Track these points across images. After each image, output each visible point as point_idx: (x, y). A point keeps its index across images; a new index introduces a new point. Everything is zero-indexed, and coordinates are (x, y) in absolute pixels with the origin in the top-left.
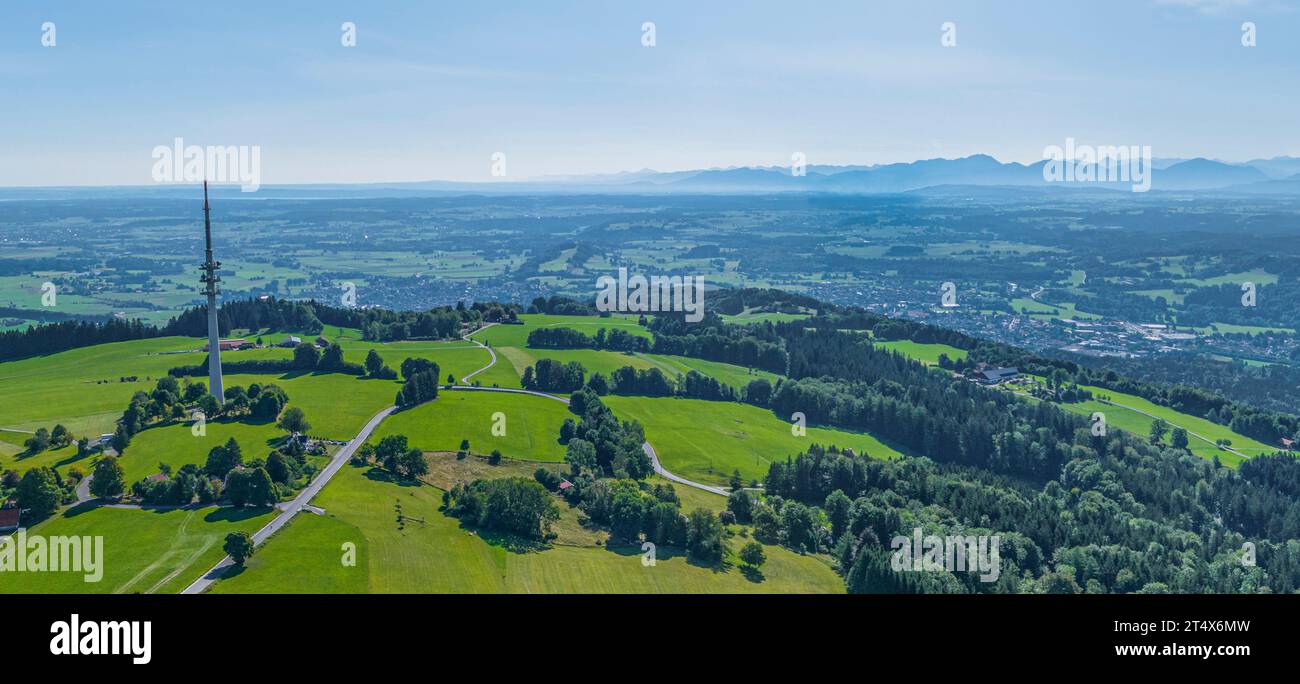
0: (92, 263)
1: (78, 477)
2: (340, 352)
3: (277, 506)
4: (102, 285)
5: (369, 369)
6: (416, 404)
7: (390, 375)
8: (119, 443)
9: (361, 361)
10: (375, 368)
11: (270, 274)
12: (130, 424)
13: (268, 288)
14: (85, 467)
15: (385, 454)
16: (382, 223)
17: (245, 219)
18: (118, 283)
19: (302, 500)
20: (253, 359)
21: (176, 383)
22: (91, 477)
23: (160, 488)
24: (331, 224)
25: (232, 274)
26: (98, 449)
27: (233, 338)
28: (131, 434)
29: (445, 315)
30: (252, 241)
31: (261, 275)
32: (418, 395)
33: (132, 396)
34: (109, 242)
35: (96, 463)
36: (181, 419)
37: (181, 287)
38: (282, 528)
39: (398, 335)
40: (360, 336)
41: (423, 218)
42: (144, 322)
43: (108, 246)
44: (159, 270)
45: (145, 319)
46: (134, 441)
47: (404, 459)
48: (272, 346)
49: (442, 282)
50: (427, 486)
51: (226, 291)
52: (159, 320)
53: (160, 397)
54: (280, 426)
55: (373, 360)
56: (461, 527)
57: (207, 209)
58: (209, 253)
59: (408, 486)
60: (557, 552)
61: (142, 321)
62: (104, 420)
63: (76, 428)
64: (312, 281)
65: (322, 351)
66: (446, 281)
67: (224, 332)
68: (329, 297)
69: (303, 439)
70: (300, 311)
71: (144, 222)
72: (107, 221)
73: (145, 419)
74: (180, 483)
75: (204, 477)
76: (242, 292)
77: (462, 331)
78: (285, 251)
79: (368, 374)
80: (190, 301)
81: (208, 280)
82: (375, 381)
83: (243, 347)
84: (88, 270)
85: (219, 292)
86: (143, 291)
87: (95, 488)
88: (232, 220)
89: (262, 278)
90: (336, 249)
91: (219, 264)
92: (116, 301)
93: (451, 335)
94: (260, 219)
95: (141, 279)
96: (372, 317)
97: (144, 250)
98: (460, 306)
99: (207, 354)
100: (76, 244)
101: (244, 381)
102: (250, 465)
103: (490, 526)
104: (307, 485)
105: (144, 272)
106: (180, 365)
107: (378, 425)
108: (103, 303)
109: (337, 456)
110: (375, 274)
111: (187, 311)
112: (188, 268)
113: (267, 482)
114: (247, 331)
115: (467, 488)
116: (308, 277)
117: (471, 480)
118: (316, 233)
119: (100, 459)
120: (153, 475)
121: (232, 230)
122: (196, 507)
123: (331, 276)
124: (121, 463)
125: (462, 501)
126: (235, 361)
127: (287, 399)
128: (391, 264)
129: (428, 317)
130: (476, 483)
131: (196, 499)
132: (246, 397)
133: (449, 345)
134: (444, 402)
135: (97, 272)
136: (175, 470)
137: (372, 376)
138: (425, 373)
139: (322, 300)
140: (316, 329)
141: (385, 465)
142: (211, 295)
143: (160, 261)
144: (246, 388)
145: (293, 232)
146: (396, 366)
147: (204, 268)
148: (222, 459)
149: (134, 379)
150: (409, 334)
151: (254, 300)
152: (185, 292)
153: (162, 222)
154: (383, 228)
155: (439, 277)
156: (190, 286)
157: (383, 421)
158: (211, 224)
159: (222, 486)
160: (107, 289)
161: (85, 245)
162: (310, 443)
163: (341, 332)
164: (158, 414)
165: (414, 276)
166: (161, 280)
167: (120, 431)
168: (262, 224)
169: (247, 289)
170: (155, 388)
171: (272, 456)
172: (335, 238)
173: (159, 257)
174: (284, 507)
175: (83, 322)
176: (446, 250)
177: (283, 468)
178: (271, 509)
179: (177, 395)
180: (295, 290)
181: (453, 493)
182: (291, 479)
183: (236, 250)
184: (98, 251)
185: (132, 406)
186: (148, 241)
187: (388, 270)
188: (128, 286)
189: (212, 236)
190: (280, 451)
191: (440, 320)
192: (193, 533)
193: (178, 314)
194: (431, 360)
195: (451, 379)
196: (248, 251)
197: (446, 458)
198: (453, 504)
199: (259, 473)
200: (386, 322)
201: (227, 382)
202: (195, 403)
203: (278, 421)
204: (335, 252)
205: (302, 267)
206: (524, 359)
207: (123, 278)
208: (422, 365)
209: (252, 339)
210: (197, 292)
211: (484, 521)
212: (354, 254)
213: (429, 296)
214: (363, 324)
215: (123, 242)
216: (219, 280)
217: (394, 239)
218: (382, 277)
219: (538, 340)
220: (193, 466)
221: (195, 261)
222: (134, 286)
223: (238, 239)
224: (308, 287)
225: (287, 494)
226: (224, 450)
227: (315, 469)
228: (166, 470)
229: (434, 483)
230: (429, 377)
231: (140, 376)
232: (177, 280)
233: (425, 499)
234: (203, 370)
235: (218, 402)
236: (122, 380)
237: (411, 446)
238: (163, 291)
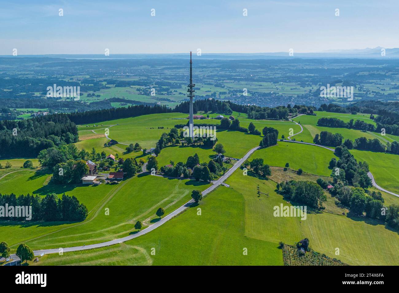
0: (150, 83)
1: (143, 163)
2: (239, 123)
3: (211, 181)
5: (250, 130)
6: (268, 146)
7: (258, 134)
8: (157, 152)
9: (247, 127)
10: (252, 130)
11: (213, 89)
12: (161, 145)
13: (212, 95)
14: (145, 159)
15: (254, 165)
16: (258, 70)
17: (205, 67)
18: (159, 91)
19: (221, 180)
20: (206, 122)
21: (177, 130)
22: (147, 163)
23: (170, 170)
24: (238, 70)
25: (199, 89)
26: (149, 153)
27: (198, 115)
28: (161, 149)
29: (282, 110)
30: (207, 76)
31: (210, 90)
32: (269, 143)
33: (161, 135)
34: (156, 75)
35: (149, 158)
36: (179, 145)
37: (180, 93)
38: (213, 191)
39: (262, 117)
40: (247, 117)
41: (275, 68)
42: (167, 106)
43: (156, 77)
44: (173, 86)
45: (167, 105)
46: (162, 151)
47: (262, 168)
48: (212, 118)
49: (282, 96)
50: (270, 181)
51: (197, 96)
52: (172, 106)
53: (171, 135)
54: (214, 151)
55: (252, 127)
56: (283, 199)
57: (191, 63)
58: (191, 80)
59: (263, 179)
60: (324, 215)
61: (166, 106)
62: (152, 142)
63: (143, 144)
64: (229, 93)
65: (231, 122)
66: (283, 95)
67: (195, 112)
68: (235, 100)
69: (223, 156)
70: (224, 105)
71: (169, 68)
72: (156, 67)
73: (166, 143)
74: (177, 169)
75: (185, 167)
76: (202, 96)
77: (289, 117)
78: (219, 80)
79: (249, 132)
80: (183, 99)
81: (190, 91)
82: (252, 136)
83: (202, 118)
84: (149, 86)
85: (194, 96)
86: (167, 94)
87: (148, 167)
88: (200, 67)
89: (210, 91)
90: (239, 80)
91: (194, 85)
92: (158, 98)
93: (284, 118)
94: (210, 67)
95: (167, 90)
96: (252, 109)
97: (168, 79)
98: (289, 106)
99: (189, 120)
100: (145, 76)
102: (202, 165)
103: (296, 200)
104: (223, 175)
105: (168, 87)
106: (179, 124)
107: (252, 154)
108: (153, 98)
109: (235, 164)
110: (254, 91)
111: (182, 103)
112: (183, 86)
113: (208, 172)
114: (203, 112)
115: (287, 183)
116: (227, 91)
117: (289, 180)
118: (232, 74)
119: (150, 157)
120: (168, 165)
121: (200, 72)
122: (182, 179)
123: (236, 91)
124: (157, 159)
125: (285, 189)
126: (199, 123)
127: (217, 140)
128: (261, 87)
129: (275, 110)
130: (291, 182)
131: (182, 175)
132: (202, 138)
133: (283, 123)
134: (280, 146)
135: (152, 87)
136: (176, 164)
137: (251, 133)
138: (272, 134)
139: (232, 101)
140: (230, 112)
141: (254, 170)
142: (191, 97)
143: (174, 83)
145: (222, 73)
146: (260, 130)
147: (189, 87)
148: (192, 161)
149: (163, 128)
150: (267, 116)
151: (207, 100)
152: (182, 95)
153: (175, 68)
154: (259, 72)
155: (280, 93)
156: (184, 93)
157: (254, 152)
158: (192, 69)
159: (192, 172)
161: (148, 76)
162: (225, 158)
163: (240, 114)
164: (170, 142)
165: (270, 93)
166: (173, 91)
167: (157, 147)
168: (211, 69)
169: (204, 95)
170: (170, 132)
171: (211, 162)
172: (239, 76)
173: (173, 82)
174: (214, 182)
175: (146, 105)
176: (284, 82)
177: (214, 167)
178: (209, 183)
179: (177, 135)
180: (223, 97)
181: (281, 185)
182: (217, 172)
183: (201, 80)
184: (152, 79)
185: (162, 138)
186: (169, 75)
187: (260, 90)
188: (162, 92)
189: (192, 74)
190: (214, 160)
191: (280, 112)
192: (181, 189)
193: (179, 104)
194: (275, 128)
195: (283, 137)
196: (205, 80)
197: (279, 170)
198: (281, 189)
199: (205, 168)
200: (257, 111)
203: (213, 149)
204: (239, 82)
205: (225, 87)
206: (316, 131)
207: (160, 89)
208: (271, 130)
209: (205, 115)
210: (186, 96)
211: (293, 198)
212: (246, 82)
213: (276, 101)
214: (248, 111)
215: (161, 75)
216: (194, 91)
217: (263, 77)
218: (257, 93)
219: (322, 123)
220: (182, 163)
221: (186, 83)
222: (164, 93)
223: (202, 75)
224: (227, 96)
225: (215, 178)
226: (193, 158)
227: (226, 169)
228: (172, 163)
229: (273, 180)
230: (274, 135)
231: (165, 127)
232: (179, 90)
233: (269, 186)
235: (192, 139)
236: (159, 128)
237: (265, 163)
238: (174, 95)
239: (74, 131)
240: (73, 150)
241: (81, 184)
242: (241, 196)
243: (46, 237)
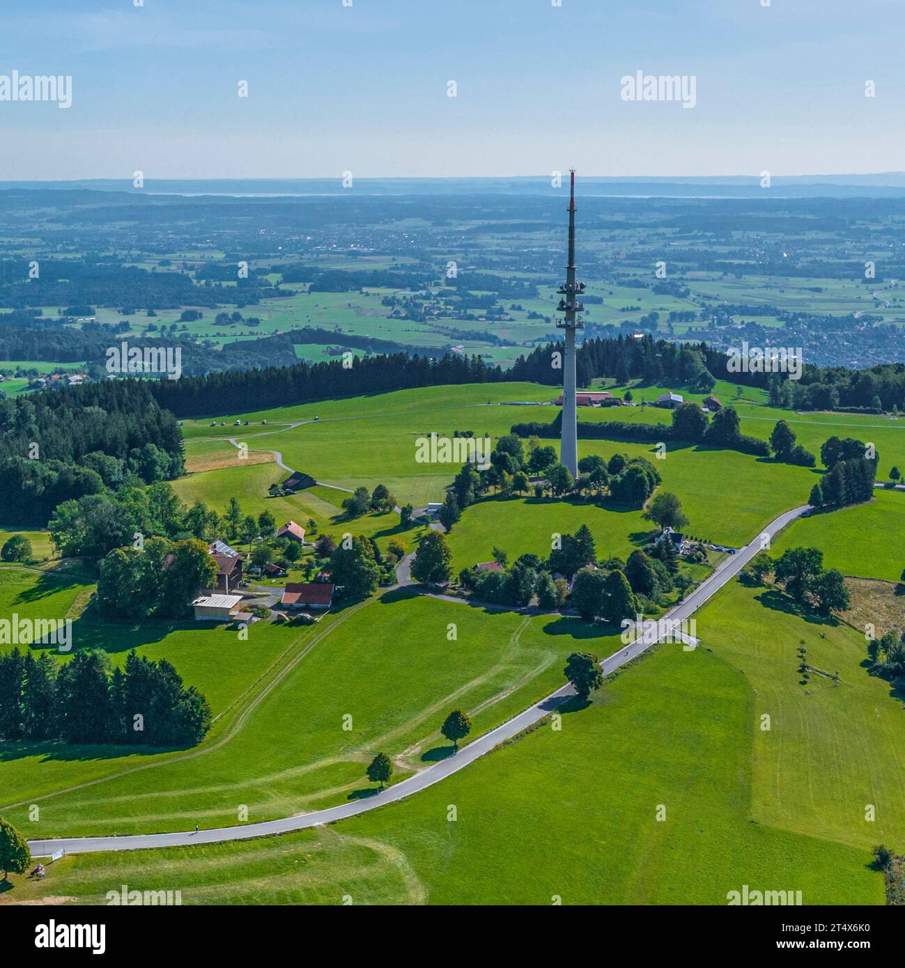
0: (430, 279)
1: (399, 553)
2: (736, 421)
4: (439, 309)
5: (775, 448)
6: (839, 506)
7: (806, 461)
8: (448, 516)
9: (764, 435)
10: (783, 448)
11: (649, 303)
12: (463, 493)
13: (645, 323)
14: (407, 541)
15: (789, 573)
16: (810, 235)
17: (619, 225)
18: (458, 306)
20: (618, 420)
21: (520, 444)
22: (413, 556)
23: (493, 581)
24: (737, 235)
25: (598, 301)
26: (423, 521)
27: (595, 390)
28: (462, 506)
29: (893, 377)
30: (628, 257)
31: (636, 304)
32: (843, 493)
35: (421, 539)
36: (523, 493)
37: (533, 316)
39: (820, 402)
40: (766, 400)
41: (872, 228)
42: (486, 360)
44: (509, 291)
45: (487, 357)
46: (466, 516)
47: (815, 583)
48: (644, 404)
49: (893, 328)
50: (846, 627)
51: (590, 325)
52: (503, 358)
53: (499, 461)
54: (647, 517)
55: (782, 436)
56: (892, 694)
57: (572, 211)
58: (571, 270)
59: (820, 623)
61: (483, 359)
62: (432, 484)
63: (400, 490)
64: (704, 317)
65: (711, 417)
66: (899, 325)
67: (583, 381)
69: (677, 538)
70: (685, 358)
71: (495, 226)
72: (450, 224)
73: (480, 489)
74: (517, 577)
75: (546, 573)
76: (610, 327)
78: (670, 272)
79: (773, 455)
80: (543, 336)
81: (568, 308)
82: (783, 467)
83: (607, 403)
84: (424, 288)
86: (487, 319)
87: (419, 569)
88: (602, 225)
89: (638, 309)
90: (740, 271)
91: (582, 286)
92: (455, 330)
93: (900, 408)
94: (640, 226)
95: (486, 303)
97: (492, 265)
99: (560, 408)
100: (412, 253)
101: (605, 450)
102: (604, 565)
104: (677, 603)
105: (489, 293)
106: (526, 421)
107: (782, 531)
108: (438, 332)
109: (721, 567)
110: (793, 310)
111: (538, 350)
112: (543, 290)
113: (626, 591)
114: (612, 381)
116: (698, 310)
118: (716, 248)
119: (424, 534)
120: (484, 563)
121: (603, 240)
122: (534, 612)
123: (730, 310)
124: (449, 542)
125: (897, 657)
126: (595, 421)
127: (659, 480)
128: (818, 296)
129: (867, 379)
131: (534, 601)
132: (606, 472)
133: (896, 423)
134: (881, 507)
135: (435, 292)
136: (512, 559)
137: (778, 459)
138: (857, 462)
139: (715, 344)
140: (705, 384)
141: (788, 589)
142: (570, 329)
143: (511, 280)
144: (607, 461)
145: (682, 245)
146: (813, 446)
147: (563, 292)
148: (572, 553)
149: (470, 434)
150: (837, 401)
151: (624, 338)
152: (539, 323)
153: (514, 228)
154: (810, 242)
155: (888, 319)
156: (544, 316)
157: (789, 525)
158: (577, 231)
159: (568, 588)
160: (444, 314)
161: (422, 255)
162: (686, 544)
163: (740, 392)
164: (495, 483)
165: (851, 316)
166: (509, 306)
167: (449, 500)
168: (642, 233)
169: (617, 323)
170: (493, 449)
171: (635, 555)
172: (741, 255)
173: (509, 275)
175: (415, 356)
177: (648, 574)
179: (520, 460)
180: (681, 328)
181: (885, 643)
182: (657, 592)
183: (606, 269)
184: (437, 264)
185: (465, 469)
186: (497, 252)
187: (813, 306)
188: (469, 312)
189: (577, 248)
190: (646, 550)
191: (886, 385)
192: (528, 646)
193: (527, 352)
194: (867, 443)
195: (895, 474)
196: (621, 270)
197: (878, 590)
198: (882, 658)
199: (615, 577)
200: (804, 381)
201: (584, 449)
202: (541, 473)
203: (645, 510)
204: (739, 276)
205: (692, 296)
207: (464, 301)
208: (850, 449)
209: (619, 393)
210: (553, 324)
212: (766, 279)
213: (872, 346)
214: (771, 381)
216: (581, 309)
217: (825, 260)
218: (803, 316)
220: (534, 558)
221: (553, 281)
222: (477, 312)
223: (609, 253)
224: (698, 325)
225: (650, 611)
226: (575, 541)
227: (690, 582)
228: (500, 558)
229: (857, 625)
230: (863, 468)
231: (476, 431)
232: (529, 305)
233: (842, 646)
234: (553, 431)
235: (569, 475)
236: (456, 435)
237: (827, 565)
238: (511, 320)
239: (171, 442)
240: (166, 503)
241: (190, 620)
242: (739, 679)
243: (71, 796)
